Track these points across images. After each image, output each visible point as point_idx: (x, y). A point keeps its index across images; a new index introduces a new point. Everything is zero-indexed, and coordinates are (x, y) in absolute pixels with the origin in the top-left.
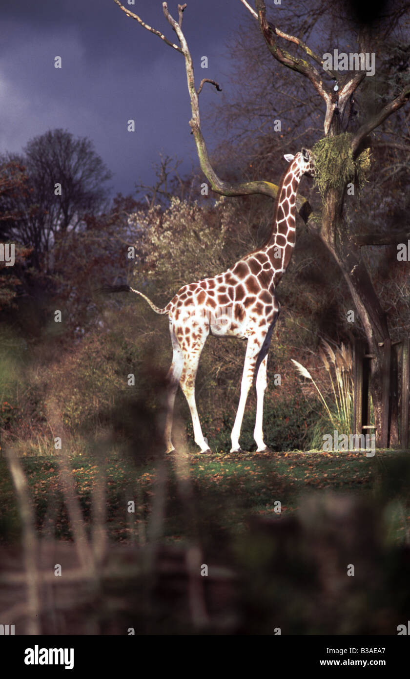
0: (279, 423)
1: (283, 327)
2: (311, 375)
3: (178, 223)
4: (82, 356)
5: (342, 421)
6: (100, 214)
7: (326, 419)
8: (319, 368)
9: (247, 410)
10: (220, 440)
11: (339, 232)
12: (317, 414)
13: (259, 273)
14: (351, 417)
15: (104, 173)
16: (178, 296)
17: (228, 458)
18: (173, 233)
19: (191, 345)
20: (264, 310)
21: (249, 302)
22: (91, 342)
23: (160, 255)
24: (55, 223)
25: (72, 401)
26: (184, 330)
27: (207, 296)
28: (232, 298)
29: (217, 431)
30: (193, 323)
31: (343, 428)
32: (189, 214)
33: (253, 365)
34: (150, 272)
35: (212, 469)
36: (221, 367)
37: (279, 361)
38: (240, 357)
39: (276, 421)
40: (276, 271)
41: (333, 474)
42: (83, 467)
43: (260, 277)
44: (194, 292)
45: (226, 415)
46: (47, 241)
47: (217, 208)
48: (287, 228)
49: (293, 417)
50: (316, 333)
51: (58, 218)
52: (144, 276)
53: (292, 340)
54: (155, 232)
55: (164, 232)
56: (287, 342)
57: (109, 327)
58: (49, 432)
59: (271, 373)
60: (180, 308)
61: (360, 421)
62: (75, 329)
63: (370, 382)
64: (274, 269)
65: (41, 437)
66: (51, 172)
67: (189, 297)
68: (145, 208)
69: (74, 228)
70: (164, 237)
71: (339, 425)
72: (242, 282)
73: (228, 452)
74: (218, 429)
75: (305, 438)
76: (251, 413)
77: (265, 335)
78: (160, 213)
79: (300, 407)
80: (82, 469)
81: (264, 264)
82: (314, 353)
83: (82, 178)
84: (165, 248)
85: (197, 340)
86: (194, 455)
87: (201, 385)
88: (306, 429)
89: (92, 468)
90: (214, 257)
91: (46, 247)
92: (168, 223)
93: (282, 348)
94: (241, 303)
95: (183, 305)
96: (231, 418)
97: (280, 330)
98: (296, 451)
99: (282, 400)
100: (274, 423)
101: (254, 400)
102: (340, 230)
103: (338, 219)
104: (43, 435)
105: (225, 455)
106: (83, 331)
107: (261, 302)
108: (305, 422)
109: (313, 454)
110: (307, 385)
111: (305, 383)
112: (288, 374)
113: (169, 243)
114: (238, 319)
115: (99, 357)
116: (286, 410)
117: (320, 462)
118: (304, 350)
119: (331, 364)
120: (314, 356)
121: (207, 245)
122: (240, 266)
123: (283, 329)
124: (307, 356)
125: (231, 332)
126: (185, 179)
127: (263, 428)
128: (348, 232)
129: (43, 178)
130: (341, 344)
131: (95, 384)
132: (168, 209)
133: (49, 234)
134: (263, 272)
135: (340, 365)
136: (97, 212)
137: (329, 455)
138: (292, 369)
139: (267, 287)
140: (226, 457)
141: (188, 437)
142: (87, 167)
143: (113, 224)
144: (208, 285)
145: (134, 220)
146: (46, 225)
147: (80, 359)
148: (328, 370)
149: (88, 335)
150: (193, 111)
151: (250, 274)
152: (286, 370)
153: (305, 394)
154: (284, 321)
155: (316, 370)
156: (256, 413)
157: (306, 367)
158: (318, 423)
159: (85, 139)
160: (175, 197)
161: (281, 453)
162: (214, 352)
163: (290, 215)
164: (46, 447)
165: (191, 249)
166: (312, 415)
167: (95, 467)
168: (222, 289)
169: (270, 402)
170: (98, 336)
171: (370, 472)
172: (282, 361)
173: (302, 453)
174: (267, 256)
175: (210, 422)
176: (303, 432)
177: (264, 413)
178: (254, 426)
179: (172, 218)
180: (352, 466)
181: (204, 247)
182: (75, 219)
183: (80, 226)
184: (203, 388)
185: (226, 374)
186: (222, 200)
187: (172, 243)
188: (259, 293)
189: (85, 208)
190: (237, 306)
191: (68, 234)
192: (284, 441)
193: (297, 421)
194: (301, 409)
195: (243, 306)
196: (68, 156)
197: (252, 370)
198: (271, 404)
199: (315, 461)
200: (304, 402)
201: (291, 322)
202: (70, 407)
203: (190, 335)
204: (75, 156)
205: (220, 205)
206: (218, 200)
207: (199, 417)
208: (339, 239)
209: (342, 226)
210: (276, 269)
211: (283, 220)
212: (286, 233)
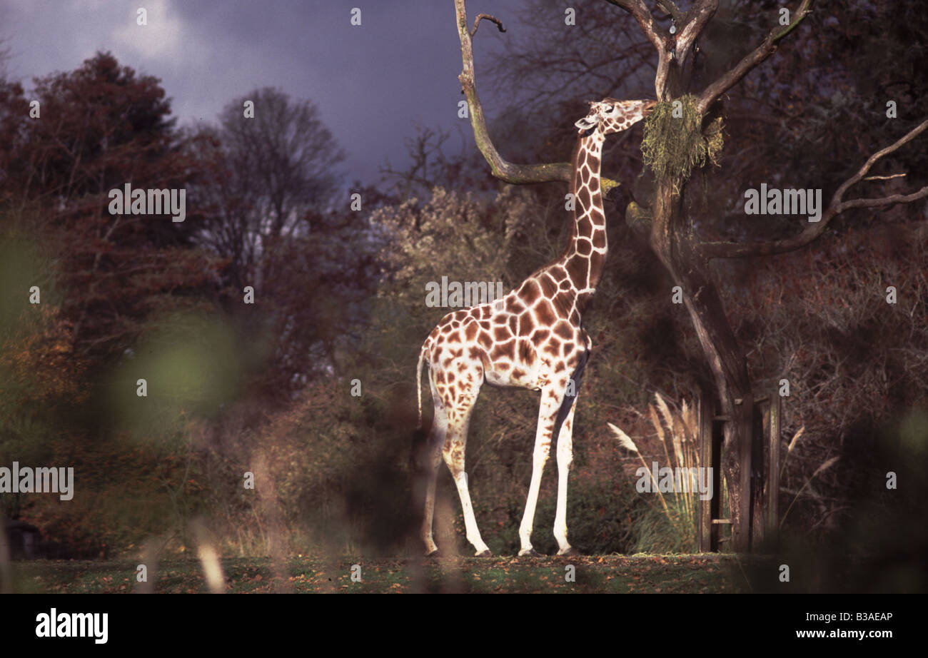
0: (590, 515)
1: (595, 376)
2: (637, 446)
3: (442, 225)
4: (301, 415)
5: (682, 515)
6: (329, 210)
7: (658, 511)
8: (649, 436)
9: (543, 497)
10: (503, 539)
11: (678, 238)
12: (645, 504)
13: (555, 296)
14: (696, 508)
15: (335, 152)
16: (440, 328)
17: (516, 563)
18: (436, 239)
19: (457, 398)
20: (561, 349)
21: (539, 337)
22: (315, 395)
23: (416, 270)
24: (263, 223)
25: (288, 480)
26: (446, 377)
27: (480, 329)
28: (514, 331)
29: (499, 526)
30: (459, 366)
31: (684, 524)
32: (458, 212)
33: (549, 428)
34: (401, 295)
35: (492, 578)
36: (506, 433)
37: (590, 425)
38: (533, 419)
39: (586, 513)
40: (578, 292)
41: (669, 589)
42: (304, 573)
43: (555, 302)
44: (461, 323)
45: (513, 502)
46: (252, 249)
47: (500, 204)
48: (591, 227)
49: (610, 507)
50: (643, 386)
51: (268, 217)
52: (393, 300)
53: (608, 396)
54: (408, 237)
55: (422, 237)
56: (602, 399)
57: (341, 375)
58: (255, 524)
59: (579, 442)
60: (441, 345)
61: (708, 513)
62: (292, 377)
63: (722, 455)
64: (576, 290)
65: (243, 531)
66: (258, 148)
67: (454, 330)
68: (395, 202)
69: (291, 231)
70: (423, 244)
71: (678, 519)
72: (531, 309)
73: (516, 554)
74: (501, 523)
75: (628, 539)
76: (548, 500)
77: (566, 384)
78: (416, 210)
79: (620, 493)
80: (303, 576)
81: (561, 282)
82: (641, 415)
83: (303, 157)
84: (424, 259)
85: (466, 392)
86: (466, 558)
87: (476, 459)
88: (630, 525)
89: (316, 575)
90: (495, 274)
91: (250, 258)
92: (428, 224)
93: (594, 407)
94: (528, 338)
95: (446, 340)
96: (519, 508)
97: (590, 382)
98: (615, 554)
99: (594, 483)
100: (583, 515)
101: (552, 482)
102: (679, 235)
103: (675, 219)
104: (246, 529)
105: (511, 559)
106: (304, 379)
107: (557, 337)
108: (628, 515)
109: (639, 559)
110: (630, 461)
111: (627, 458)
112: (603, 445)
113: (430, 253)
114: (524, 362)
115: (328, 416)
116: (600, 497)
117: (650, 571)
118: (627, 410)
119: (666, 430)
120: (641, 419)
121: (484, 257)
122: (528, 285)
123: (596, 380)
124: (631, 419)
125: (516, 381)
126: (452, 162)
127: (567, 523)
128: (691, 239)
129: (246, 158)
130: (681, 402)
131: (321, 456)
132: (427, 204)
133: (254, 240)
134: (560, 295)
135: (678, 432)
136: (326, 208)
137: (663, 561)
138: (609, 438)
140: (512, 562)
141: (458, 534)
142: (310, 143)
143: (348, 225)
144: (482, 313)
145: (379, 219)
146: (250, 227)
147: (299, 419)
148: (662, 439)
149: (311, 385)
150: (464, 61)
151: (542, 297)
152: (600, 439)
153: (628, 474)
154: (596, 368)
155: (644, 440)
156: (556, 500)
157: (629, 434)
158: (647, 517)
159: (308, 103)
160: (439, 186)
161: (593, 557)
162: (495, 412)
163: (592, 207)
164: (249, 546)
165: (461, 263)
166: (638, 505)
167: (321, 574)
168: (501, 319)
169: (576, 484)
170: (325, 386)
171: (723, 587)
172: (594, 427)
173: (624, 557)
174: (565, 270)
175: (490, 513)
176: (626, 529)
177: (568, 502)
178: (553, 519)
179: (434, 217)
180: (697, 577)
181: (480, 259)
182: (293, 217)
183: (300, 228)
184: (478, 463)
185: (513, 443)
186: (506, 193)
187: (433, 253)
188: (555, 325)
189: (306, 202)
190: (522, 344)
191: (282, 240)
192: (597, 541)
193: (617, 512)
194: (621, 495)
195: (532, 344)
196: (282, 126)
197: (549, 436)
198: (577, 488)
199: (643, 569)
200: (627, 485)
201: (608, 370)
202: (284, 488)
203: (455, 384)
204: (293, 127)
205: (503, 198)
206: (501, 191)
207: (473, 505)
208: (677, 248)
209: (681, 230)
210: (579, 289)
211: (583, 216)
212: (590, 234)
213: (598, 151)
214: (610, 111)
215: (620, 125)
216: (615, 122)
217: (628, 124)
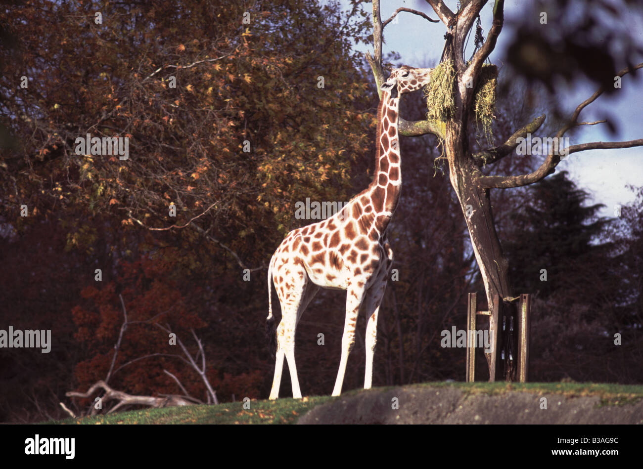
11: (463, 173)
13: (360, 218)
19: (285, 296)
20: (358, 258)
21: (343, 249)
27: (303, 243)
28: (326, 244)
30: (286, 271)
33: (353, 320)
40: (377, 215)
43: (360, 222)
44: (293, 238)
48: (388, 165)
60: (278, 255)
64: (375, 213)
67: (288, 244)
72: (341, 227)
77: (363, 286)
81: (366, 207)
85: (291, 291)
94: (336, 250)
102: (465, 171)
103: (460, 159)
107: (357, 249)
114: (334, 267)
125: (330, 283)
134: (364, 217)
139: (366, 232)
151: (351, 219)
163: (391, 149)
168: (319, 235)
174: (370, 198)
188: (356, 240)
190: (331, 254)
195: (339, 254)
197: (353, 325)
203: (284, 284)
208: (462, 180)
209: (466, 167)
210: (377, 213)
211: (383, 156)
212: (387, 170)
213: (395, 106)
214: (405, 76)
215: (413, 86)
216: (409, 84)
217: (420, 85)
